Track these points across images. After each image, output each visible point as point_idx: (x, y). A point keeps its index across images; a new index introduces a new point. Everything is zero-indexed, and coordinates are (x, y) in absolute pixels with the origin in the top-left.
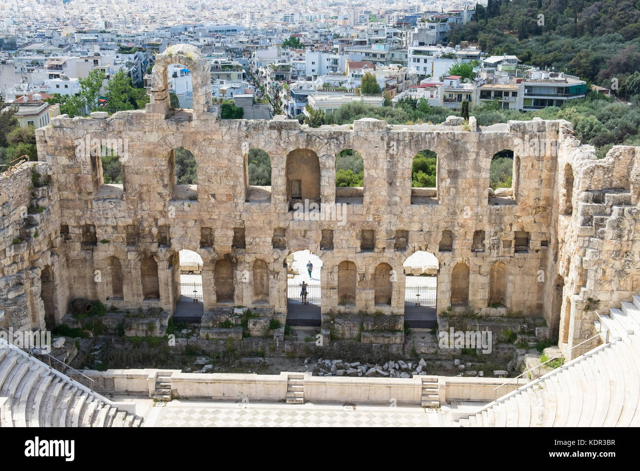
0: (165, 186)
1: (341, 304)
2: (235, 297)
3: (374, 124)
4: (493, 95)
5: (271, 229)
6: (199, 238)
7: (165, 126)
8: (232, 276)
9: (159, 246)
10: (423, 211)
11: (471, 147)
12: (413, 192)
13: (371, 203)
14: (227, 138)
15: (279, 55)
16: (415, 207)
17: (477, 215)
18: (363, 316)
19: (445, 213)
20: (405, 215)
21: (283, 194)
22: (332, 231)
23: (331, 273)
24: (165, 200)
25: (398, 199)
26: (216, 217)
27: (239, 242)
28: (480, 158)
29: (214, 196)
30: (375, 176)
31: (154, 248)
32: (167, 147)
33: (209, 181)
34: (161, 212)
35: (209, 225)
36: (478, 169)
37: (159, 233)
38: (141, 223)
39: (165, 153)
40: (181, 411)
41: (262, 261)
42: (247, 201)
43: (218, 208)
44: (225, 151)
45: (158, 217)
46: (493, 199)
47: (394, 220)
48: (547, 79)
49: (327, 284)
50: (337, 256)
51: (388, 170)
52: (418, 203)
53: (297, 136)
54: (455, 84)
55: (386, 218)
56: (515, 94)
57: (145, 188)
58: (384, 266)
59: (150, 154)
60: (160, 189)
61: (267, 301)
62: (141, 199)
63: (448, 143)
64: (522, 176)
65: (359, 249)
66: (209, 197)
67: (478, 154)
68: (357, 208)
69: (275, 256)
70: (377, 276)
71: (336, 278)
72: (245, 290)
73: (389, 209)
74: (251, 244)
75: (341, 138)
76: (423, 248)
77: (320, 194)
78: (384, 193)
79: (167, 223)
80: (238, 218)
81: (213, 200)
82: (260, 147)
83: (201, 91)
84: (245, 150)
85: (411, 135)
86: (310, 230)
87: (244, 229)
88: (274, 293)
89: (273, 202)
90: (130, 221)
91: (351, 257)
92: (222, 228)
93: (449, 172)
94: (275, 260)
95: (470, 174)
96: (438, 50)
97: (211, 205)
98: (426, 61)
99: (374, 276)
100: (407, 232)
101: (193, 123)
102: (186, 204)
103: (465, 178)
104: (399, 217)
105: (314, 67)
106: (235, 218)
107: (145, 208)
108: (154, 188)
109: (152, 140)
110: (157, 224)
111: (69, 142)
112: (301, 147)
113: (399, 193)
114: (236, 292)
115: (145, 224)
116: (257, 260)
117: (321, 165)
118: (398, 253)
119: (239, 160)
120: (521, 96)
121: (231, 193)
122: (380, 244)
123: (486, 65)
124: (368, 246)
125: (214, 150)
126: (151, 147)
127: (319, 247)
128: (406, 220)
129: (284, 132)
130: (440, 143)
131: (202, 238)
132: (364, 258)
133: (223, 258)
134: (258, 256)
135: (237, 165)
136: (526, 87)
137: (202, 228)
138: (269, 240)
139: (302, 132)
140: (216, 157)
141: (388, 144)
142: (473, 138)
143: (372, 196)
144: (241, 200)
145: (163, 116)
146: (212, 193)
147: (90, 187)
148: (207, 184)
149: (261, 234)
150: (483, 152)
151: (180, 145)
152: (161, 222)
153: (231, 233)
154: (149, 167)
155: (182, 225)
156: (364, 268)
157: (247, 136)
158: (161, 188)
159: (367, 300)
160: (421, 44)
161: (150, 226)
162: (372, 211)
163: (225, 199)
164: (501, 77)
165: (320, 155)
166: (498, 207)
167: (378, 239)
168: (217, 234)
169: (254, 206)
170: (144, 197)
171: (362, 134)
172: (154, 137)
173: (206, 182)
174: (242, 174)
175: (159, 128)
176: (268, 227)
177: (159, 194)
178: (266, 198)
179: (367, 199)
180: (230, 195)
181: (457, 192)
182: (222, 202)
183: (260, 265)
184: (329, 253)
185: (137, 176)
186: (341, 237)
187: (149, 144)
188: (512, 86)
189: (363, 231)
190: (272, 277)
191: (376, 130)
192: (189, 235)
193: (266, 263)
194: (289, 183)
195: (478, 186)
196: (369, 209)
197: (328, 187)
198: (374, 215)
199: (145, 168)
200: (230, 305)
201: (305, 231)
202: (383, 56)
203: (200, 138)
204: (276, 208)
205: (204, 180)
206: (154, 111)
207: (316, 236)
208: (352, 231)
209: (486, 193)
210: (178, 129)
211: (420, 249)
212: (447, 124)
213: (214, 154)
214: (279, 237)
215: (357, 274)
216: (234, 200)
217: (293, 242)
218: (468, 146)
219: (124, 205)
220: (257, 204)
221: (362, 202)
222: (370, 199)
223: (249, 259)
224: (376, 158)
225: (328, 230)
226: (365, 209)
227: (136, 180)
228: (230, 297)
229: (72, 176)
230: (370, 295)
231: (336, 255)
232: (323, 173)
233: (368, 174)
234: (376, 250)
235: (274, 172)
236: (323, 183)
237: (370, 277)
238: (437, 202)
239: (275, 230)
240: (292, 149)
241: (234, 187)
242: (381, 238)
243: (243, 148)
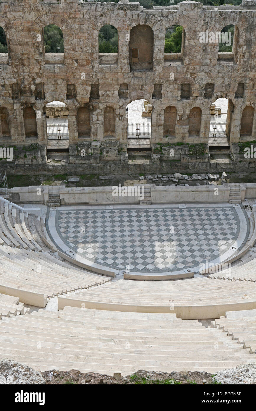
0: (40, 54)
1: (165, 136)
2: (92, 134)
3: (195, 6)
5: (118, 85)
7: (40, 8)
8: (89, 119)
9: (36, 99)
10: (225, 69)
12: (219, 56)
13: (189, 64)
14: (87, 17)
16: (220, 67)
19: (240, 71)
20: (213, 72)
21: (127, 59)
22: (161, 85)
23: (159, 115)
24: (40, 65)
25: (208, 61)
26: (78, 77)
27: (94, 95)
29: (77, 61)
30: (193, 44)
31: (33, 100)
32: (42, 24)
33: (73, 50)
34: (37, 74)
35: (73, 83)
37: (36, 89)
38: (23, 82)
39: (40, 29)
40: (70, 213)
41: (110, 107)
43: (80, 70)
45: (36, 77)
47: (205, 76)
49: (157, 123)
53: (138, 15)
55: (199, 75)
57: (26, 56)
58: (196, 109)
59: (29, 30)
61: (114, 136)
62: (23, 64)
65: (179, 98)
66: (73, 62)
68: (179, 68)
69: (121, 104)
70: (190, 116)
71: (163, 118)
72: (99, 129)
73: (202, 68)
74: (103, 95)
75: (170, 16)
76: (224, 96)
77: (152, 57)
78: (199, 57)
79: (42, 82)
80: (94, 76)
81: (76, 64)
82: (111, 24)
84: (99, 26)
85: (221, 13)
86: (146, 85)
87: (98, 85)
88: (118, 130)
89: (120, 64)
90: (14, 81)
91: (174, 103)
92: (83, 84)
93: (246, 41)
94: (120, 107)
97: (75, 68)
100: (214, 84)
101: (61, 6)
102: (56, 67)
104: (209, 74)
106: (92, 77)
107: (26, 71)
108: (32, 56)
109: (30, 19)
110: (34, 83)
112: (141, 24)
113: (210, 57)
114: (92, 130)
115: (26, 83)
116: (107, 107)
117: (154, 37)
118: (206, 100)
119: (96, 34)
121: (89, 59)
122: (194, 94)
124: (186, 95)
125: (77, 26)
126: (30, 24)
127: (152, 97)
128: (213, 76)
129: (129, 12)
130: (241, 19)
131: (67, 92)
132: (183, 104)
133: (83, 106)
134: (108, 104)
135: (95, 37)
137: (68, 85)
138: (116, 92)
139: (142, 11)
140: (78, 31)
141: (204, 20)
143: (191, 59)
144: (96, 64)
146: (76, 59)
148: (71, 52)
149: (111, 89)
151: (51, 22)
152: (38, 81)
153: (89, 88)
154: (28, 40)
155: (53, 83)
156: (183, 111)
157: (102, 15)
158: (37, 56)
159: (183, 133)
161: (30, 84)
162: (190, 70)
163: (85, 63)
165: (154, 29)
167: (193, 90)
168: (79, 88)
169: (106, 68)
170: (25, 63)
171: (186, 13)
172: (32, 17)
173: (71, 50)
174: (97, 45)
175: (36, 10)
176: (115, 83)
177: (36, 60)
179: (187, 61)
180: (89, 60)
181: (250, 56)
182: (82, 65)
183: (109, 110)
184: (158, 101)
185: (19, 47)
186: (167, 89)
187: (28, 22)
189: (182, 85)
190: (117, 119)
191: (196, 10)
192: (59, 90)
193: (113, 109)
194: (131, 51)
196: (188, 69)
197: (160, 53)
198: (191, 73)
199: (26, 40)
200: (88, 139)
201: (142, 86)
203: (66, 17)
204: (122, 69)
205: (70, 49)
207: (149, 88)
208: (175, 85)
210: (50, 11)
211: (222, 97)
213: (77, 29)
214: (123, 90)
215: (177, 116)
216: (91, 64)
217: (133, 94)
219: (10, 69)
220: (108, 67)
221: (182, 64)
222: (189, 61)
223: (102, 106)
224: (195, 31)
225: (158, 84)
226: (185, 69)
227: (19, 50)
228: (88, 134)
230: (185, 129)
231: (163, 102)
232: (156, 43)
233: (189, 43)
234: (191, 98)
236: (155, 50)
237: (186, 117)
238: (235, 63)
239: (121, 85)
240: (134, 25)
241: (92, 54)
242: (196, 90)
243: (99, 24)
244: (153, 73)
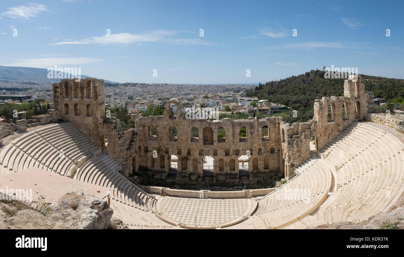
0: (168, 137)
1: (219, 171)
2: (187, 169)
3: (228, 120)
4: (262, 110)
6: (177, 152)
7: (168, 120)
8: (186, 163)
10: (243, 144)
11: (256, 125)
12: (240, 138)
13: (228, 142)
14: (186, 124)
15: (202, 101)
16: (241, 143)
17: (259, 144)
18: (226, 174)
19: (250, 144)
20: (238, 145)
21: (202, 140)
22: (217, 150)
23: (216, 162)
24: (168, 141)
25: (236, 141)
26: (182, 146)
27: (189, 153)
28: (259, 128)
29: (182, 140)
30: (229, 134)
31: (164, 154)
32: (169, 126)
34: (166, 144)
35: (180, 148)
36: (258, 131)
37: (166, 150)
38: (161, 147)
39: (168, 128)
41: (196, 159)
42: (191, 142)
43: (183, 143)
44: (185, 127)
46: (263, 139)
47: (235, 147)
48: (276, 106)
49: (215, 165)
50: (218, 157)
51: (232, 133)
52: (242, 142)
53: (206, 123)
54: (251, 108)
55: (232, 146)
56: (268, 110)
57: (162, 137)
58: (233, 160)
59: (164, 128)
60: (166, 137)
61: (197, 170)
62: (161, 140)
63: (250, 124)
64: (271, 132)
65: (225, 155)
67: (258, 127)
68: (224, 143)
69: (200, 157)
71: (218, 163)
72: (190, 167)
73: (233, 143)
74: (192, 154)
75: (219, 124)
77: (213, 140)
78: (232, 139)
79: (168, 147)
80: (189, 146)
81: (181, 141)
82: (196, 126)
83: (179, 111)
84: (191, 127)
85: (239, 122)
86: (210, 150)
87: (190, 150)
88: (199, 168)
89: (199, 142)
90: (158, 146)
91: (222, 157)
92: (184, 149)
93: (250, 132)
94: (200, 159)
95: (256, 133)
96: (246, 99)
97: (181, 143)
98: (243, 102)
99: (229, 163)
100: (239, 150)
101: (176, 120)
102: (174, 142)
103: (255, 134)
104: (236, 146)
105: (212, 104)
107: (162, 143)
109: (165, 124)
110: (165, 147)
111: (143, 123)
112: (207, 126)
113: (236, 139)
114: (188, 167)
115: (162, 147)
116: (194, 158)
117: (213, 132)
118: (236, 156)
119: (189, 130)
120: (270, 110)
122: (231, 154)
123: (260, 102)
124: (227, 154)
125: (182, 127)
126: (165, 126)
127: (213, 155)
128: (238, 146)
129: (202, 122)
130: (247, 125)
132: (226, 158)
133: (184, 158)
135: (189, 132)
136: (271, 108)
137: (178, 149)
138: (198, 153)
139: (208, 122)
140: (183, 129)
141: (232, 125)
142: (256, 123)
143: (228, 140)
144: (190, 141)
145: (168, 117)
147: (148, 136)
148: (180, 136)
149: (196, 151)
150: (259, 126)
151: (172, 125)
152: (166, 147)
153: (187, 151)
155: (172, 148)
156: (226, 161)
157: (192, 123)
159: (227, 170)
160: (242, 97)
161: (163, 148)
162: (228, 144)
163: (185, 141)
164: (264, 106)
165: (213, 128)
166: (265, 141)
168: (182, 151)
169: (193, 143)
170: (162, 140)
171: (225, 123)
172: (165, 123)
174: (190, 134)
175: (167, 120)
176: (197, 149)
177: (166, 139)
178: (197, 141)
179: (226, 141)
181: (253, 138)
183: (195, 160)
184: (216, 156)
185: (160, 134)
186: (219, 152)
187: (164, 125)
188: (267, 108)
189: (226, 150)
190: (198, 163)
191: (229, 121)
192: (174, 151)
194: (204, 137)
195: (259, 136)
196: (227, 144)
197: (215, 138)
199: (163, 132)
200: (186, 171)
201: (209, 150)
202: (231, 100)
203: (178, 123)
204: (200, 144)
206: (166, 116)
207: (212, 152)
208: (222, 150)
209: (261, 138)
210: (172, 121)
211: (243, 155)
212: (249, 119)
214: (201, 152)
215: (224, 163)
216: (188, 141)
217: (205, 153)
218: (255, 125)
219: (156, 142)
220: (194, 143)
221: (225, 142)
223: (192, 158)
224: (229, 129)
225: (215, 150)
227: (160, 135)
228: (186, 169)
229: (143, 133)
230: (228, 168)
232: (214, 134)
233: (227, 134)
234: (230, 155)
235: (200, 133)
236: (214, 137)
237: (228, 163)
238: (247, 141)
239: (200, 150)
240: (205, 127)
241: (188, 138)
242: (231, 152)
243: (190, 126)
244: (213, 145)
